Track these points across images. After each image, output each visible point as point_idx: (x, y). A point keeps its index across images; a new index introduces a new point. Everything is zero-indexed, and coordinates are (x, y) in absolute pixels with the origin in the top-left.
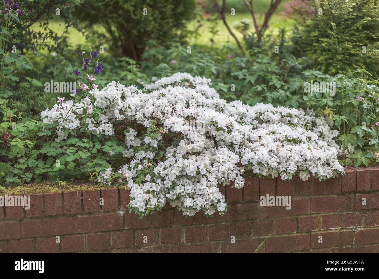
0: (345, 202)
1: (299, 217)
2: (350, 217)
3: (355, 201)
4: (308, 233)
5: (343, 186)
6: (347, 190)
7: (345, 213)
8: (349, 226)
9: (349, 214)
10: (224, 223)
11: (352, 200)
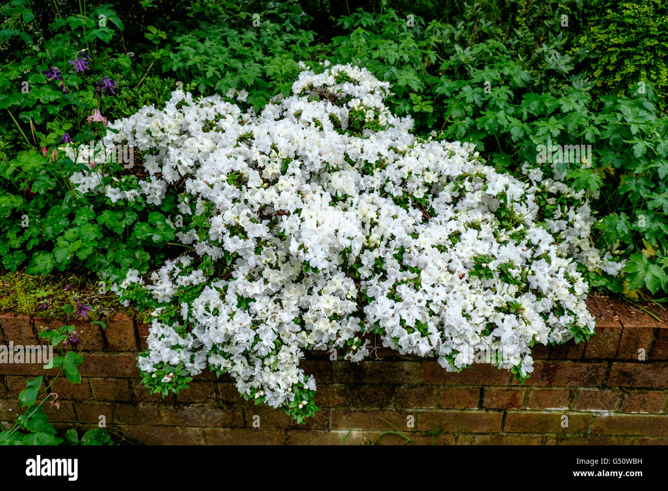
0: (585, 373)
1: (486, 388)
2: (591, 396)
3: (607, 374)
4: (500, 411)
5: (587, 349)
6: (595, 355)
7: (582, 389)
8: (585, 408)
9: (589, 391)
10: (337, 385)
11: (602, 371)
